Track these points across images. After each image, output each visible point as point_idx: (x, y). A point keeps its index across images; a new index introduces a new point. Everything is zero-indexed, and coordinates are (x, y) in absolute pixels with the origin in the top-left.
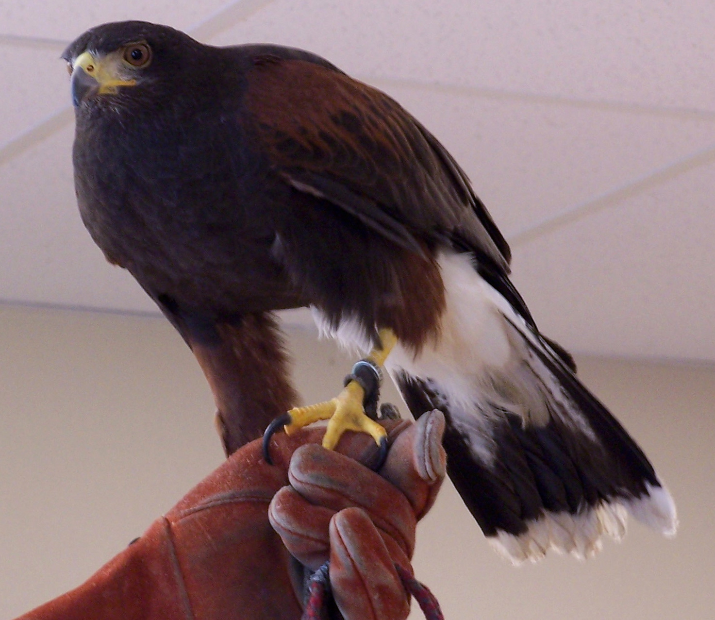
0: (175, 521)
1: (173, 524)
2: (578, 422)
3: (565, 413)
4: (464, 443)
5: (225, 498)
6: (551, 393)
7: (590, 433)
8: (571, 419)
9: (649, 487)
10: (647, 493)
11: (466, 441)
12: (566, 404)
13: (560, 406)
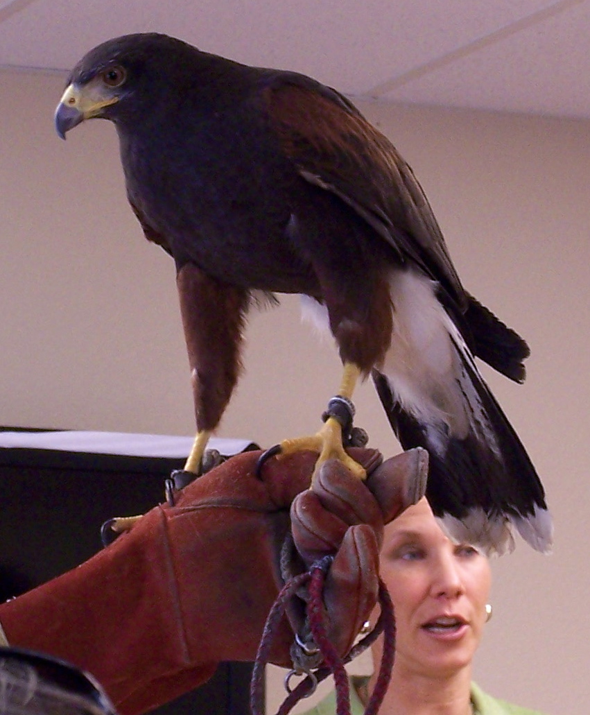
0: (171, 516)
1: (169, 519)
2: (490, 440)
3: (480, 431)
4: (422, 433)
5: (213, 502)
6: (472, 410)
7: (496, 451)
8: (484, 437)
9: (536, 507)
10: (533, 513)
11: (424, 431)
12: (483, 422)
13: (477, 423)
